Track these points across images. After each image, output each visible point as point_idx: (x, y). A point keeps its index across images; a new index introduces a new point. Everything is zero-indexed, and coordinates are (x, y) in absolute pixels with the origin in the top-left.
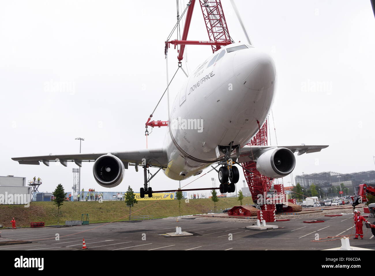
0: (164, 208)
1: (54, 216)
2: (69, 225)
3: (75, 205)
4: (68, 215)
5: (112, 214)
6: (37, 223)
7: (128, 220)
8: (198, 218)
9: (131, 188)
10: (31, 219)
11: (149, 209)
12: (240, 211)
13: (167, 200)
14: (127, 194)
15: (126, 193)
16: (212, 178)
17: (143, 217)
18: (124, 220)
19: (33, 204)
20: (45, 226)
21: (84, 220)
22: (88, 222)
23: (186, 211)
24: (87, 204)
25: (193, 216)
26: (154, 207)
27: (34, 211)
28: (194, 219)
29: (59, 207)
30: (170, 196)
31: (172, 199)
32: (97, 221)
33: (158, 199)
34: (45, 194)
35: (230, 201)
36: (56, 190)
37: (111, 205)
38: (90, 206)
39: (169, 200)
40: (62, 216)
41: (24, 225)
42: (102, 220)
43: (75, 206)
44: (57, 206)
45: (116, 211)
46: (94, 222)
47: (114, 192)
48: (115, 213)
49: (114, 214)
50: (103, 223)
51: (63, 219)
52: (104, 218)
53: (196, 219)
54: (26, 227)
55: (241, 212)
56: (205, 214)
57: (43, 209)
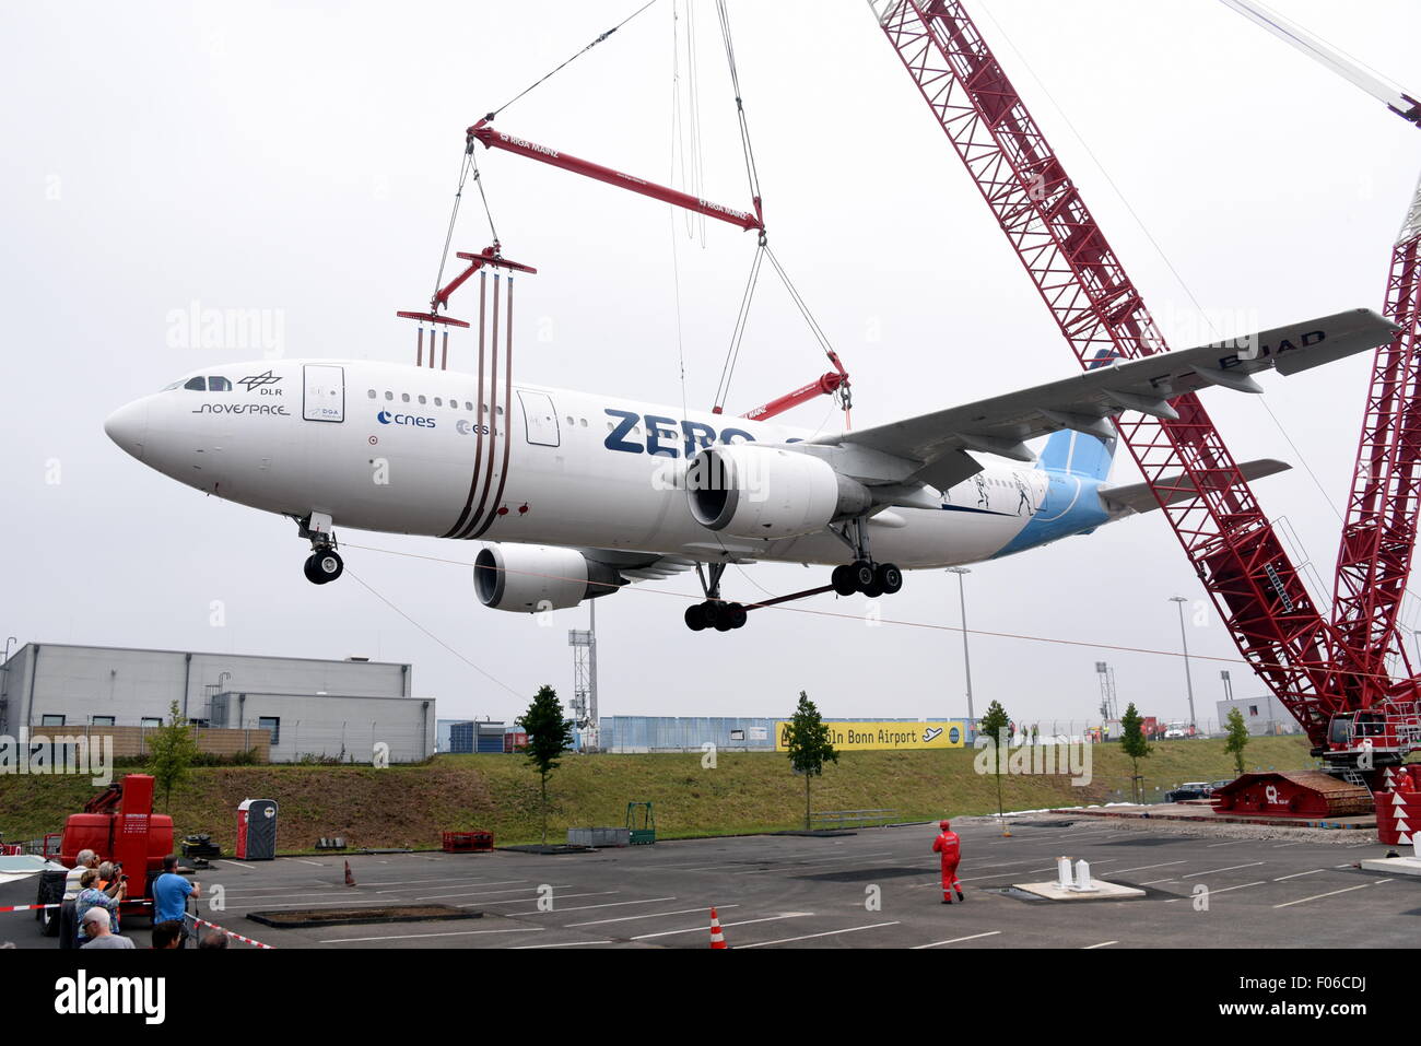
0: (929, 780)
1: (520, 808)
2: (582, 842)
3: (592, 766)
4: (572, 806)
5: (735, 803)
6: (464, 834)
7: (801, 828)
8: (1085, 824)
9: (809, 700)
10: (442, 818)
11: (873, 785)
12: (1271, 793)
13: (936, 750)
14: (797, 724)
15: (792, 724)
16: (1098, 664)
17: (853, 814)
18: (783, 829)
19: (443, 763)
20: (495, 846)
21: (637, 828)
22: (653, 833)
23: (1015, 792)
24: (635, 765)
25: (1052, 812)
26: (891, 778)
27: (448, 791)
28: (1067, 825)
29: (544, 774)
30: (946, 734)
31: (955, 746)
32: (683, 830)
33: (901, 746)
34: (482, 726)
35: (1185, 755)
36: (534, 711)
37: (729, 768)
38: (651, 770)
39: (947, 751)
40: (552, 812)
41: (416, 841)
42: (701, 828)
43: (595, 773)
44: (537, 771)
45: (749, 791)
46: (671, 835)
47: (734, 719)
48: (744, 800)
49: (743, 804)
50: (706, 837)
51: (556, 821)
52: (708, 820)
53: (1077, 825)
54: (428, 849)
55: (1272, 799)
56: (1093, 807)
57: (478, 781)
